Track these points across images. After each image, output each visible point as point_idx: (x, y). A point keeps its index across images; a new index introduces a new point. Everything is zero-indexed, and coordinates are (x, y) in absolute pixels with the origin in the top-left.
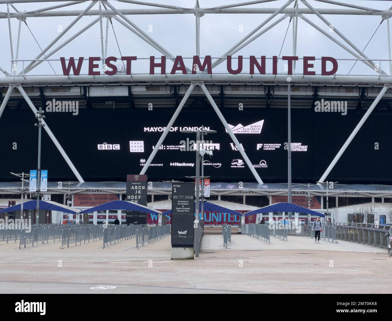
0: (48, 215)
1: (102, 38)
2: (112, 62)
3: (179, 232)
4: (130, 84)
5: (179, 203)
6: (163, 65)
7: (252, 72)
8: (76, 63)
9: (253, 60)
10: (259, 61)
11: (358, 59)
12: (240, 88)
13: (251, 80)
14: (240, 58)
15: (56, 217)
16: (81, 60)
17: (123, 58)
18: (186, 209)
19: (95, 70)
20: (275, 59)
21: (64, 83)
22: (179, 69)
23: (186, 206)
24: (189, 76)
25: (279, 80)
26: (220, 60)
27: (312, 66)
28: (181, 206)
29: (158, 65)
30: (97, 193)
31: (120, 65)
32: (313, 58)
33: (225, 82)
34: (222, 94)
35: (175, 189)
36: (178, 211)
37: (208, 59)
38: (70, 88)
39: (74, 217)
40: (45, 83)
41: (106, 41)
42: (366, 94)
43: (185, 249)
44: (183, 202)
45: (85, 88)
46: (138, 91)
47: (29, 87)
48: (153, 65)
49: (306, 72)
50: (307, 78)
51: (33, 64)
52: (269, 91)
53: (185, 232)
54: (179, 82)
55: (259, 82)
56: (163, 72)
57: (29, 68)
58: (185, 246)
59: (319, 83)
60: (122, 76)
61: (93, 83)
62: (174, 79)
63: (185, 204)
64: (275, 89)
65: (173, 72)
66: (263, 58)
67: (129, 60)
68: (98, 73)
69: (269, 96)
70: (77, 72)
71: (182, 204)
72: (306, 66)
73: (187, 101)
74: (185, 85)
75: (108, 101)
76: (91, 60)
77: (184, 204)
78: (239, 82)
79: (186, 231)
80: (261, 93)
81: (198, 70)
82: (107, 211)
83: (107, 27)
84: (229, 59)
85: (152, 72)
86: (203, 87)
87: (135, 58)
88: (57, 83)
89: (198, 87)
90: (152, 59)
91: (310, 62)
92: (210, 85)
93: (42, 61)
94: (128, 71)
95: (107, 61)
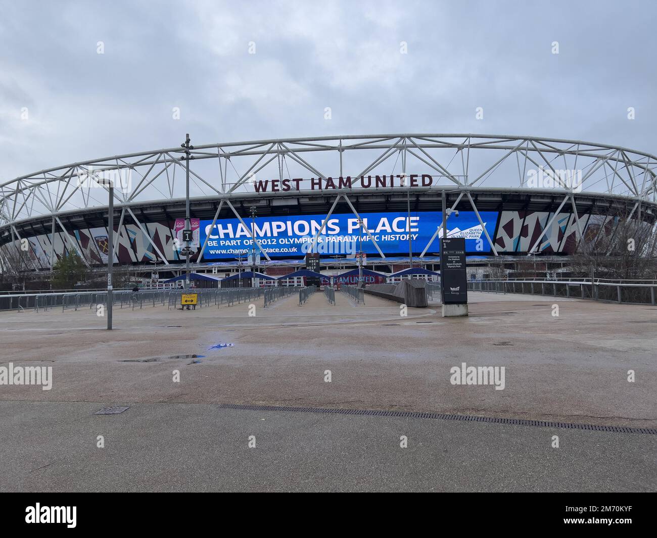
0: (249, 282)
1: (280, 167)
2: (286, 183)
3: (451, 289)
4: (299, 197)
5: (450, 258)
6: (320, 184)
7: (377, 186)
8: (264, 184)
9: (378, 178)
10: (382, 179)
11: (444, 175)
12: (369, 197)
13: (377, 191)
14: (369, 178)
15: (256, 282)
16: (267, 182)
17: (294, 180)
18: (458, 264)
19: (276, 188)
20: (392, 177)
21: (256, 198)
22: (330, 186)
23: (457, 262)
24: (337, 190)
25: (394, 190)
26: (356, 179)
27: (416, 181)
28: (451, 262)
29: (316, 184)
30: (280, 267)
31: (293, 184)
32: (416, 176)
33: (360, 193)
34: (357, 201)
35: (445, 244)
36: (449, 267)
37: (349, 179)
38: (259, 200)
39: (274, 282)
40: (243, 198)
41: (282, 170)
42: (450, 198)
43: (458, 306)
44: (454, 257)
45: (269, 200)
46: (304, 201)
47: (234, 200)
48: (313, 184)
49: (412, 185)
50: (413, 189)
51: (236, 186)
52: (388, 199)
53: (458, 289)
54: (330, 194)
55: (381, 193)
56: (320, 188)
57: (233, 189)
58: (458, 303)
59: (419, 192)
60: (293, 191)
61: (275, 197)
62: (327, 193)
63: (456, 259)
64: (392, 196)
65: (326, 188)
66: (384, 177)
67: (298, 181)
68: (278, 190)
69: (387, 201)
70: (264, 190)
71: (453, 259)
72: (412, 181)
73: (335, 207)
74: (334, 196)
75: (284, 208)
76: (273, 182)
77: (454, 259)
78: (368, 193)
79: (459, 287)
80: (383, 200)
81: (343, 186)
82: (288, 278)
83: (282, 160)
84: (362, 178)
85: (313, 188)
86: (346, 197)
87: (301, 180)
88: (251, 198)
89: (342, 198)
90: (313, 180)
91: (414, 178)
92: (350, 196)
93: (241, 184)
94: (298, 188)
95: (284, 182)
